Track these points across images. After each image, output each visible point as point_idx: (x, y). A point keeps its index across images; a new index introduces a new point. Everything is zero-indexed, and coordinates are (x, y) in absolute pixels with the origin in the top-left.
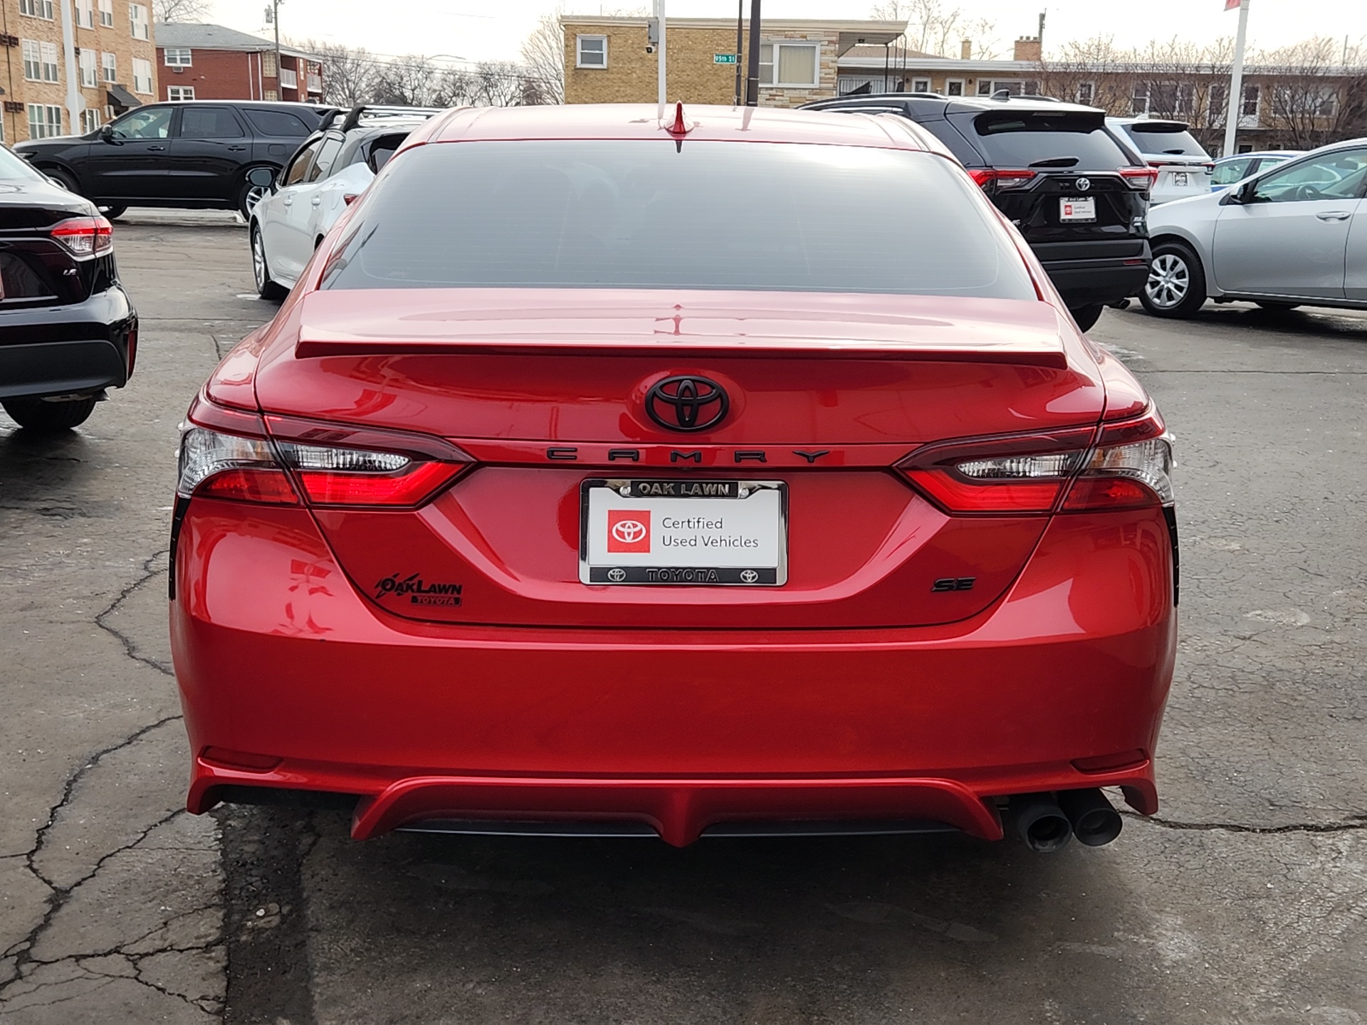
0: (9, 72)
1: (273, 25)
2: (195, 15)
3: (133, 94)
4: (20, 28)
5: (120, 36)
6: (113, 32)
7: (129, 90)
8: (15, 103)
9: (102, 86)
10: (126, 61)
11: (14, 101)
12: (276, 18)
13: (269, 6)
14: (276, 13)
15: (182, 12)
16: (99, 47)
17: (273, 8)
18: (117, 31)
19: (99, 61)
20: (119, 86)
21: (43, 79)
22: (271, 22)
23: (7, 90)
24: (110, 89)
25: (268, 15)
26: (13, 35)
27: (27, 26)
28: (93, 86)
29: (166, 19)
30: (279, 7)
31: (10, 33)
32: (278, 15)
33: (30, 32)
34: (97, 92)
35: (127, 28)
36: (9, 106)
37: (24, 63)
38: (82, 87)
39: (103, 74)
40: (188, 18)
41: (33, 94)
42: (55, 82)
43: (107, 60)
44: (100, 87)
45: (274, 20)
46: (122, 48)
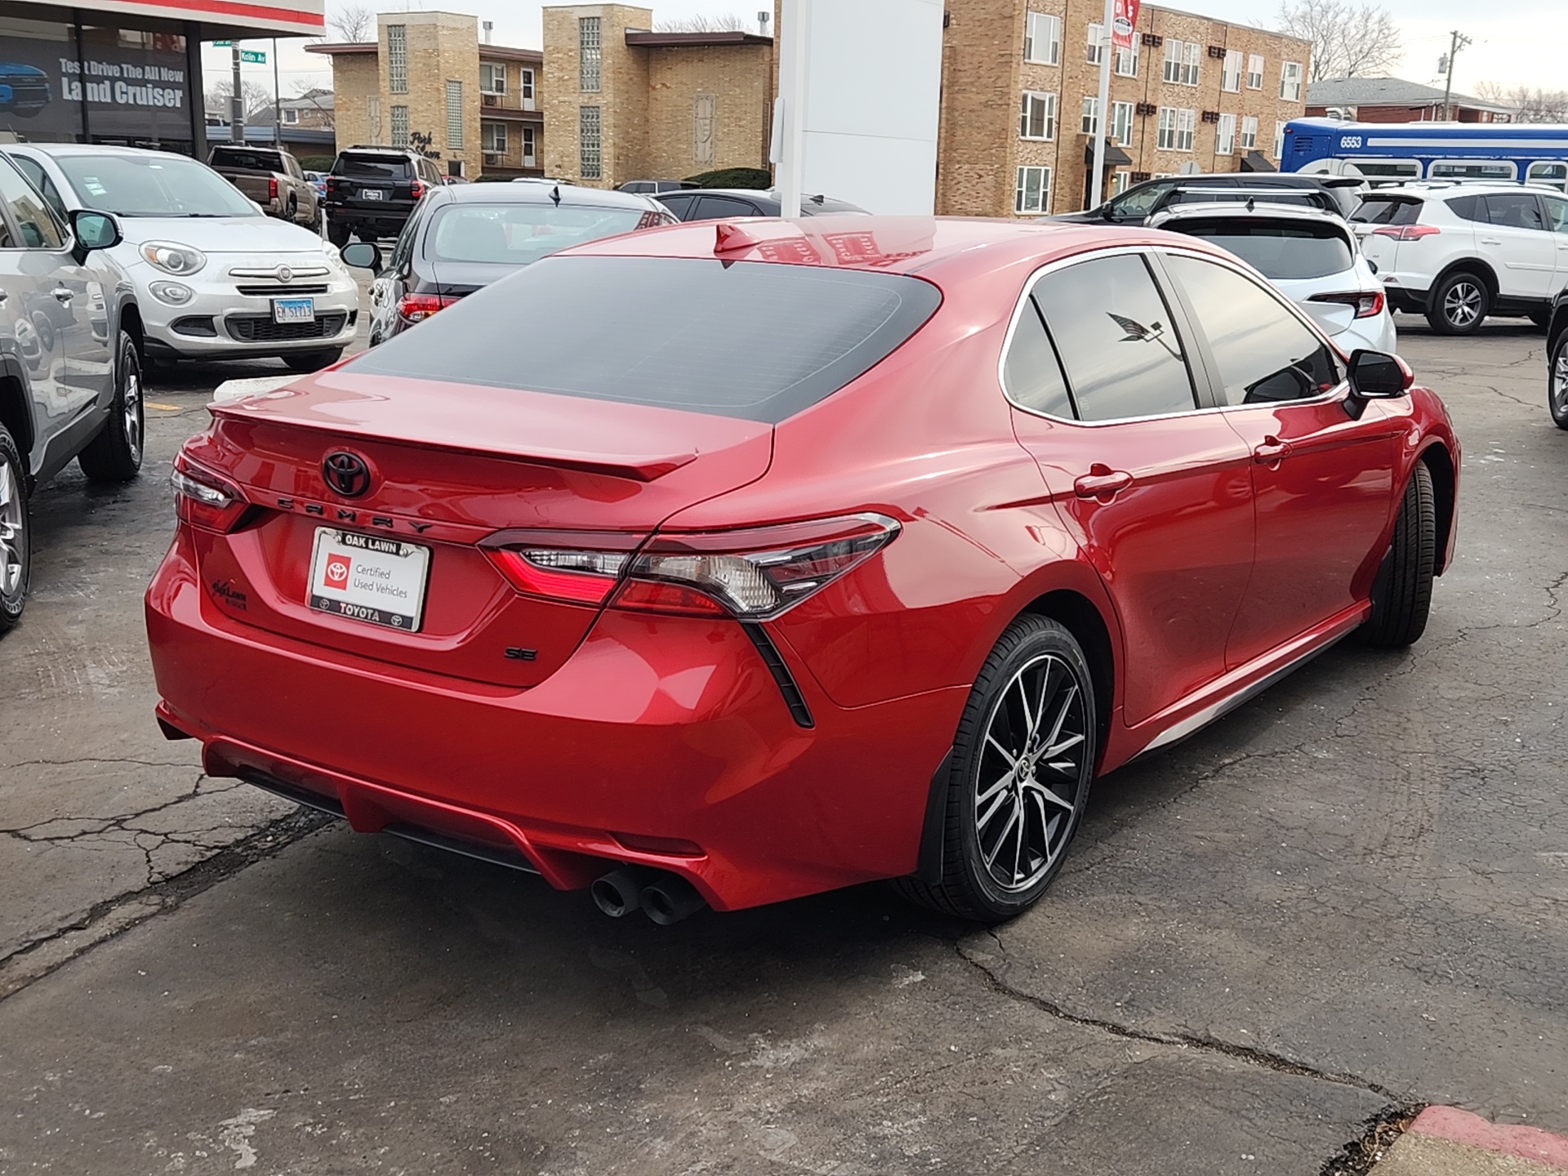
0: (1142, 141)
1: (1446, 76)
2: (1383, 67)
3: (1269, 160)
4: (1161, 96)
5: (1268, 99)
6: (1260, 94)
7: (1266, 156)
8: (1142, 174)
9: (1237, 152)
10: (1268, 125)
11: (1142, 171)
12: (1451, 67)
13: (1445, 54)
14: (1451, 61)
15: (1370, 65)
16: (1241, 111)
17: (1449, 56)
18: (1265, 93)
19: (1239, 125)
20: (1256, 151)
21: (1175, 148)
22: (1444, 72)
23: (1135, 161)
24: (1245, 155)
25: (1442, 64)
26: (1153, 104)
27: (1170, 94)
28: (1228, 153)
29: (1350, 73)
30: (1456, 55)
31: (1149, 101)
32: (1454, 63)
33: (1170, 99)
34: (1231, 159)
35: (1276, 89)
36: (1135, 176)
37: (1158, 133)
38: (1215, 155)
39: (1241, 140)
40: (1376, 71)
41: (1163, 163)
42: (1188, 151)
43: (1250, 125)
44: (1235, 154)
45: (1448, 69)
46: (1266, 111)
